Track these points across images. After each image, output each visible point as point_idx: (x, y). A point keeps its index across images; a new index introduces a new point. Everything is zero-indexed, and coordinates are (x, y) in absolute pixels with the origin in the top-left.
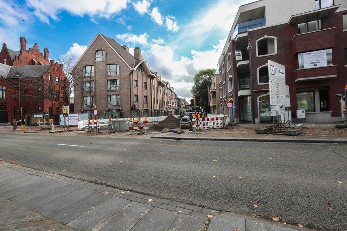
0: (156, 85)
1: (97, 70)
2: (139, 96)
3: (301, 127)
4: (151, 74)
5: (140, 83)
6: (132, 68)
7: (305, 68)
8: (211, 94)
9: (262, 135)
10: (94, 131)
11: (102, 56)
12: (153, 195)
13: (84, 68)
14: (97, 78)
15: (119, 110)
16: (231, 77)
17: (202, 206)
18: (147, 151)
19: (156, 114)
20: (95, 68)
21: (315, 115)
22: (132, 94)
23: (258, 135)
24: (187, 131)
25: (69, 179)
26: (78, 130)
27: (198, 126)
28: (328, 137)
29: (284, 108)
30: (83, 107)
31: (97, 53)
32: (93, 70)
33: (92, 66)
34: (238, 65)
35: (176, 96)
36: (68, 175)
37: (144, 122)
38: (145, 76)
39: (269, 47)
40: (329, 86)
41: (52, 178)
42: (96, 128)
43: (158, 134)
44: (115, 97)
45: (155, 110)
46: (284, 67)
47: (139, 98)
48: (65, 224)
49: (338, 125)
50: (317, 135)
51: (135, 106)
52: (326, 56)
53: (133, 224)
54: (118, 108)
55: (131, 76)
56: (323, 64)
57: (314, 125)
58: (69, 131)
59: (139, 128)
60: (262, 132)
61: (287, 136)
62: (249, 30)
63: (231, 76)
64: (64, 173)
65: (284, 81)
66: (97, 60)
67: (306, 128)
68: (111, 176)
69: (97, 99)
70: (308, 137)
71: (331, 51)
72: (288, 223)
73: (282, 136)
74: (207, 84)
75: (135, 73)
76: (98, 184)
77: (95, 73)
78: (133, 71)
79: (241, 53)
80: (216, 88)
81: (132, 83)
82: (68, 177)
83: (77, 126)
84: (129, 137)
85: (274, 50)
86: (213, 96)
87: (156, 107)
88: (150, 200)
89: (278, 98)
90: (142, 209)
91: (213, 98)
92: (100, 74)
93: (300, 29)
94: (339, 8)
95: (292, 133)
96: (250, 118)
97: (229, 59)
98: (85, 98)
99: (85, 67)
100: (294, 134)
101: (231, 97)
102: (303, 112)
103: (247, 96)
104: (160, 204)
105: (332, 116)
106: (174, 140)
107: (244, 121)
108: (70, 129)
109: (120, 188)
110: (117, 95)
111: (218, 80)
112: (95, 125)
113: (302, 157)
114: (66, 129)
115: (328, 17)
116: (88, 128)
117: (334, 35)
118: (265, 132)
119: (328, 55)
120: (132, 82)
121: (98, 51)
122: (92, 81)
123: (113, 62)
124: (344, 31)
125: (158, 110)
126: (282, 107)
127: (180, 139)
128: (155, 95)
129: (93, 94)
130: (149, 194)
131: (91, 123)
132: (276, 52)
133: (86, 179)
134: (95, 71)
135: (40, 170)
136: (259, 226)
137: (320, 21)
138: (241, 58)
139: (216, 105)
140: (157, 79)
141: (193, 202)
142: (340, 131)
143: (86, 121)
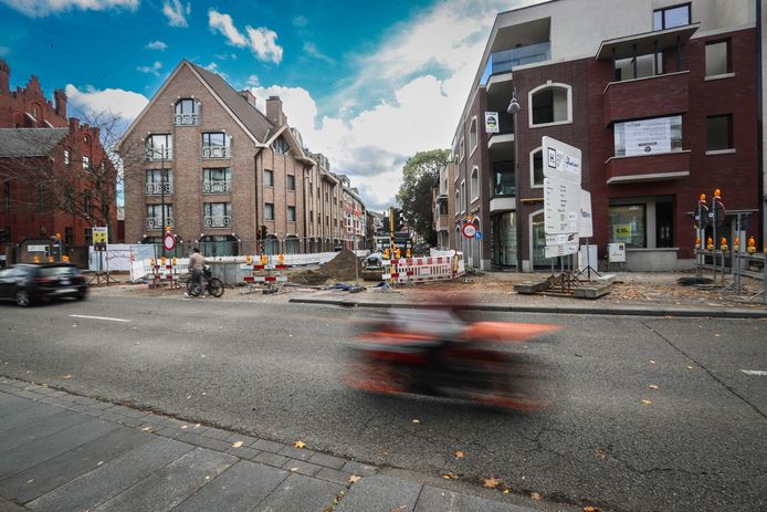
0: (317, 183)
1: (177, 145)
2: (276, 207)
3: (609, 280)
4: (305, 157)
5: (280, 178)
6: (261, 142)
7: (627, 155)
8: (438, 206)
9: (528, 297)
10: (165, 285)
11: (191, 114)
12: (248, 433)
13: (147, 139)
14: (179, 164)
15: (230, 238)
16: (476, 170)
17: (345, 457)
18: (269, 330)
19: (314, 246)
20: (174, 141)
21: (644, 255)
22: (259, 201)
23: (519, 297)
24: (371, 287)
25: (71, 398)
26: (130, 283)
27: (395, 275)
28: (658, 302)
29: (576, 240)
30: (144, 230)
31: (179, 107)
32: (170, 146)
33: (166, 135)
34: (490, 144)
35: (363, 207)
36: (72, 389)
37: (277, 266)
38: (290, 161)
39: (557, 107)
40: (674, 195)
41: (30, 395)
42: (169, 277)
43: (308, 293)
44: (221, 207)
45: (312, 239)
46: (578, 152)
47: (276, 212)
48: (23, 505)
49: (685, 276)
50: (638, 298)
51: (264, 228)
52: (669, 131)
53: (180, 500)
54: (228, 233)
55: (259, 161)
56: (663, 147)
57: (639, 277)
58: (108, 284)
59: (266, 279)
60: (529, 291)
61: (576, 301)
62: (515, 68)
63: (476, 167)
64: (63, 385)
65: (579, 181)
66: (178, 122)
67: (622, 283)
68: (170, 390)
69: (179, 212)
70: (618, 302)
71: (678, 120)
72: (512, 491)
73: (568, 300)
74: (430, 183)
75: (267, 156)
76: (134, 407)
77: (174, 152)
78: (262, 149)
79: (496, 116)
80: (447, 193)
81: (259, 177)
82: (69, 393)
83: (127, 273)
84: (240, 299)
85: (566, 113)
86: (441, 208)
87: (314, 232)
88: (238, 444)
89: (563, 217)
90: (211, 465)
91: (441, 212)
92: (186, 154)
93: (619, 70)
94: (696, 29)
95: (588, 295)
96: (513, 260)
97: (473, 130)
98: (151, 209)
99: (151, 136)
100: (592, 296)
101: (477, 213)
102: (621, 247)
103: (508, 212)
104: (256, 452)
105: (679, 258)
106: (337, 307)
107: (500, 266)
108: (110, 280)
109: (182, 416)
110: (225, 204)
111: (452, 174)
112: (168, 272)
113: (591, 347)
114: (101, 278)
115: (676, 47)
116: (150, 277)
117: (686, 87)
118: (535, 291)
119: (673, 128)
120: (259, 173)
121: (180, 101)
122: (167, 170)
123: (215, 128)
124: (707, 79)
125: (319, 239)
126: (570, 238)
127: (352, 305)
128: (314, 205)
129: (167, 200)
130: (240, 432)
131: (158, 267)
132: (570, 119)
133: (109, 398)
134: (174, 146)
135: (8, 377)
136: (447, 499)
137: (660, 55)
138: (496, 128)
139: (447, 228)
140: (318, 169)
141: (330, 448)
142: (684, 290)
143: (148, 262)
